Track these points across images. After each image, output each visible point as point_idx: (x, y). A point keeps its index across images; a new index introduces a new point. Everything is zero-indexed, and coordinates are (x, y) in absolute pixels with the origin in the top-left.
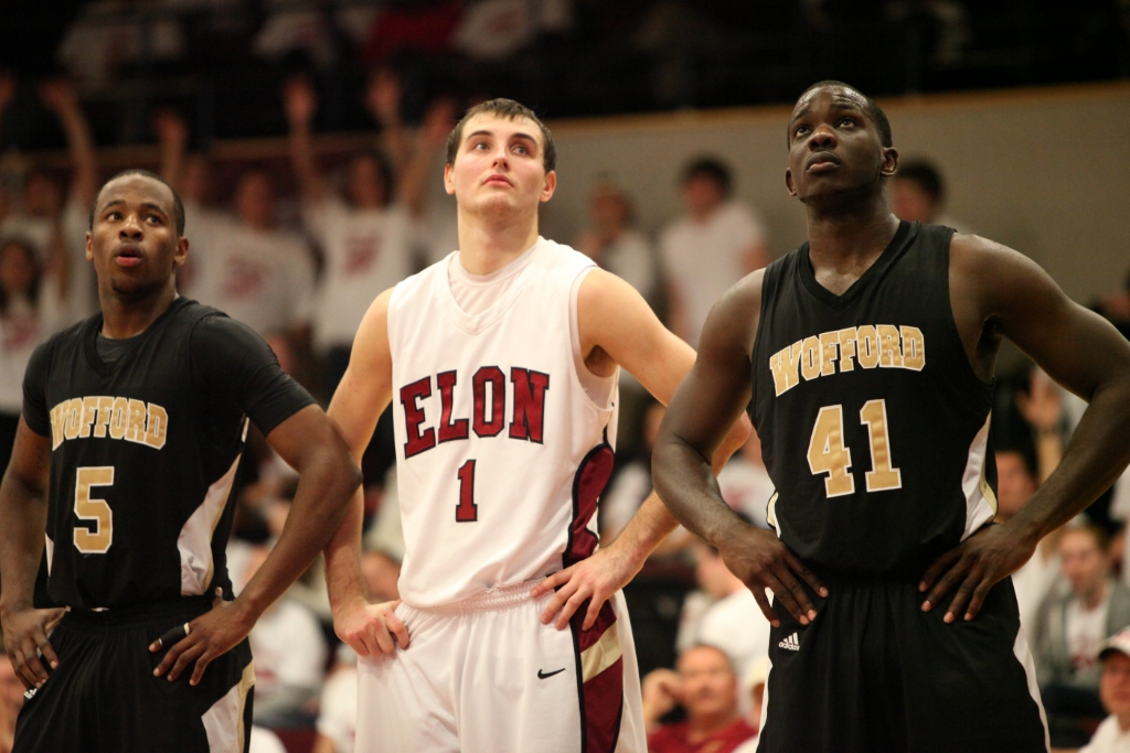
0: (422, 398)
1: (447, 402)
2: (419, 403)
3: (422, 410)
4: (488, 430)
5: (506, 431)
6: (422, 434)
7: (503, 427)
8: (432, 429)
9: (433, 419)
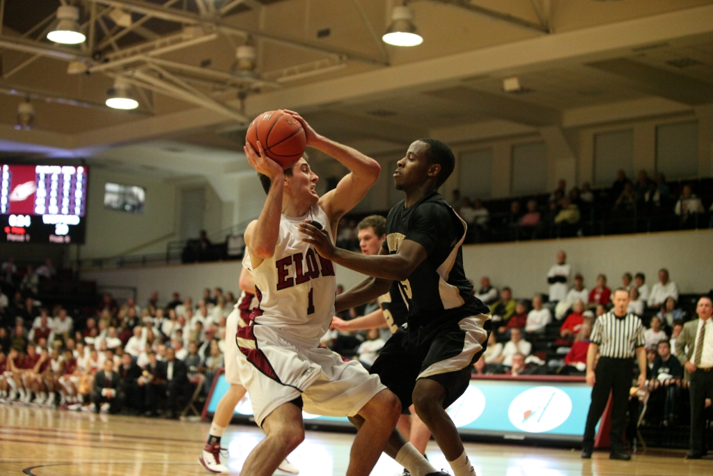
0: (287, 265)
1: (299, 267)
2: (286, 268)
3: (287, 270)
4: (315, 275)
5: (321, 274)
6: (286, 280)
7: (319, 273)
8: (292, 278)
9: (293, 274)
